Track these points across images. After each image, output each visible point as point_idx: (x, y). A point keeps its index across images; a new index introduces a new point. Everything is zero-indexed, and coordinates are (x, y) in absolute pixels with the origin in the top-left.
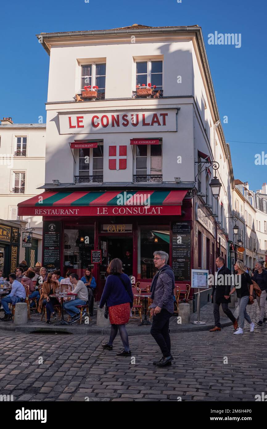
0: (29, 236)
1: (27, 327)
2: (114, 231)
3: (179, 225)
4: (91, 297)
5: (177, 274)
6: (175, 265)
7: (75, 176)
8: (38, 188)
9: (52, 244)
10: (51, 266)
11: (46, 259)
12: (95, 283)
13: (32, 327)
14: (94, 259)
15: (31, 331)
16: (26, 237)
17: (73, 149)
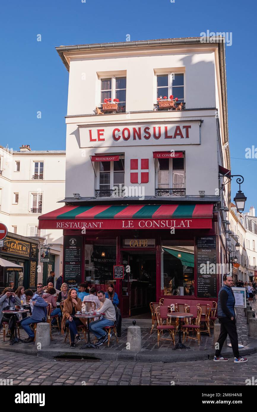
0: (47, 252)
1: (49, 352)
2: (136, 246)
3: (204, 240)
4: (119, 317)
5: (203, 291)
6: (201, 281)
7: (96, 190)
8: (59, 202)
9: (72, 259)
10: (72, 281)
11: (67, 274)
12: (117, 299)
13: (56, 352)
14: (116, 274)
15: (54, 356)
16: (44, 253)
17: (93, 162)
